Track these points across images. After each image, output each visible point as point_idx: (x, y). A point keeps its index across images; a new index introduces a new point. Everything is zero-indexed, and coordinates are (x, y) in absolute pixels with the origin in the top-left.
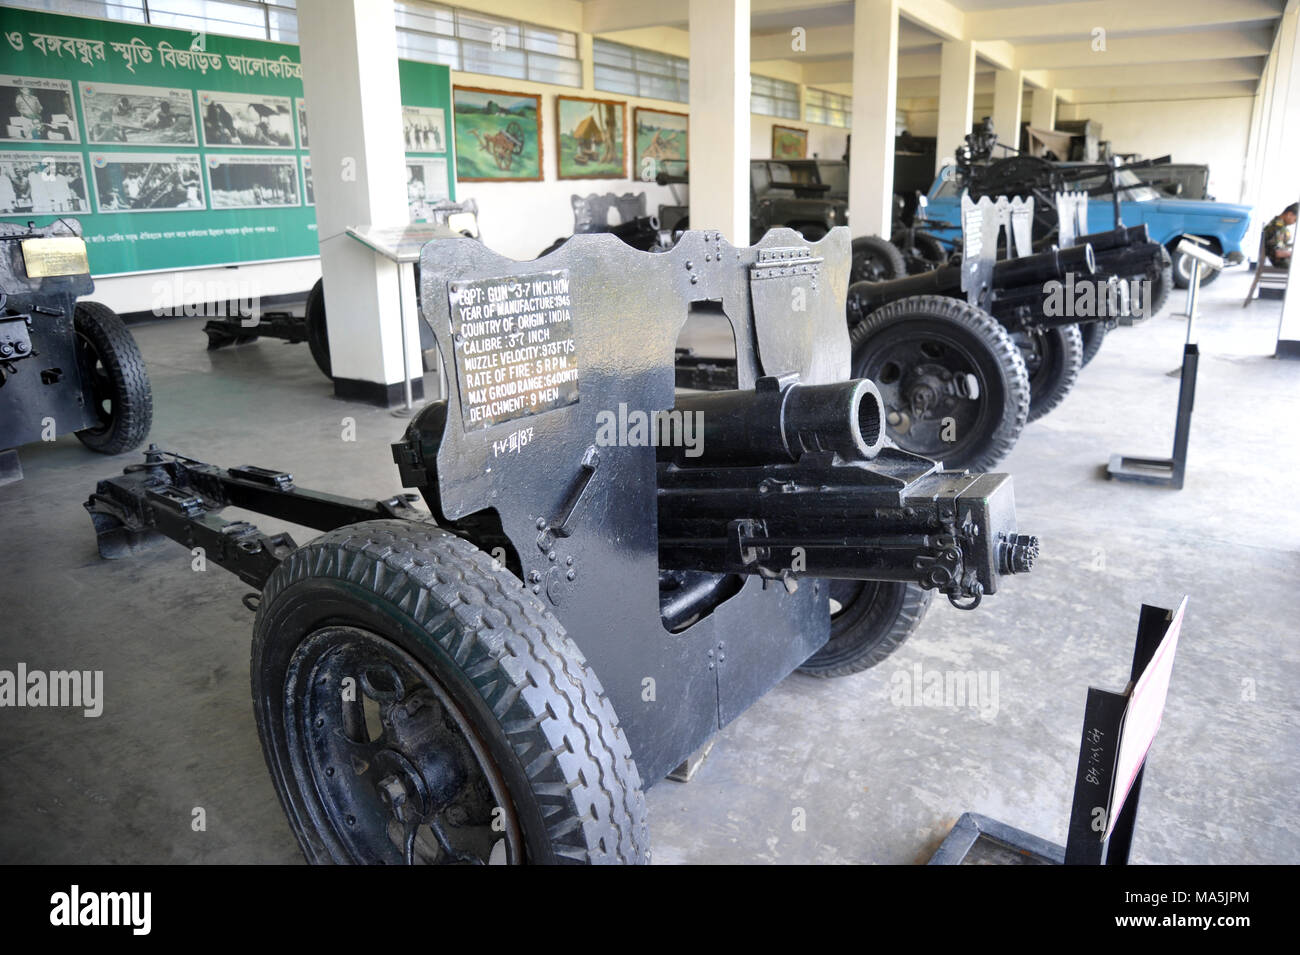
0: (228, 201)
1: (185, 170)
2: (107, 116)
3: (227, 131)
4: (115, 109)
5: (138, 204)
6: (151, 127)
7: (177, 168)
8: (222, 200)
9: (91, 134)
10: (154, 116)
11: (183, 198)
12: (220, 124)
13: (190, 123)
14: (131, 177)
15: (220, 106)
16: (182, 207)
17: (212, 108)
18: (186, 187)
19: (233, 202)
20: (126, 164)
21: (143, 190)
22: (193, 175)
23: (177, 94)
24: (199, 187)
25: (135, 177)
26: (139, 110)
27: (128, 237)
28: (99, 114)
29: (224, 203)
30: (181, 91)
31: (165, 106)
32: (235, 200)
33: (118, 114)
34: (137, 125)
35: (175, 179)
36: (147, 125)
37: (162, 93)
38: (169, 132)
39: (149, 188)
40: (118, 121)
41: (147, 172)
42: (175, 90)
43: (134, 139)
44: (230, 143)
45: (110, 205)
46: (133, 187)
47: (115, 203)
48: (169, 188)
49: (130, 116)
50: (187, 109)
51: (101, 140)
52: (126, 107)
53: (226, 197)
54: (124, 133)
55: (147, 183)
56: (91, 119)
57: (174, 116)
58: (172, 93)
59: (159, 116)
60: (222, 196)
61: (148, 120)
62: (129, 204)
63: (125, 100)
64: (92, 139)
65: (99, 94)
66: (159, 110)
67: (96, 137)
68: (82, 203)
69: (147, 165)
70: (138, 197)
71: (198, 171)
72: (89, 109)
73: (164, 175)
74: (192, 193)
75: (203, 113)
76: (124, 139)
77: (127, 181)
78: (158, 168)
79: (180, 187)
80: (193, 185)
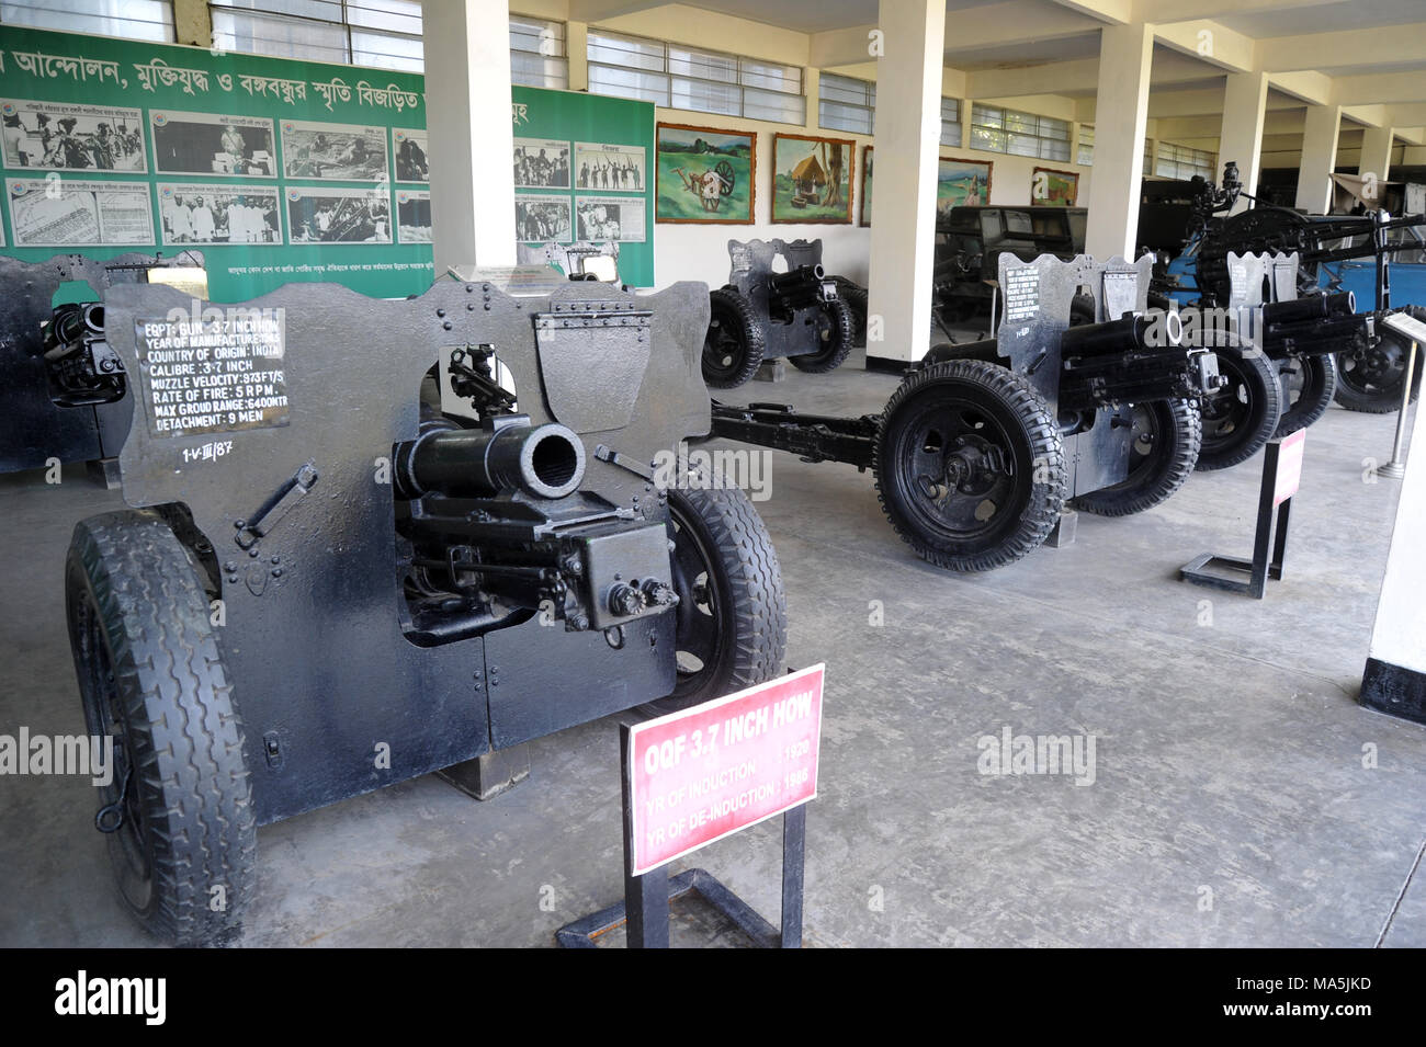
0: (416, 237)
1: (375, 205)
2: (304, 152)
3: (418, 167)
4: (312, 146)
5: (327, 237)
6: (345, 163)
7: (367, 203)
8: (410, 234)
9: (288, 169)
10: (348, 153)
11: (372, 232)
12: (412, 161)
13: (384, 160)
14: (322, 212)
15: (413, 144)
16: (370, 240)
17: (405, 145)
18: (375, 222)
19: (421, 238)
20: (319, 198)
21: (333, 224)
22: (382, 210)
23: (372, 131)
24: (387, 221)
25: (327, 211)
26: (335, 147)
27: (315, 268)
28: (296, 150)
29: (411, 239)
30: (375, 129)
31: (360, 143)
32: (423, 235)
33: (315, 151)
34: (332, 161)
35: (364, 214)
36: (341, 161)
37: (358, 130)
38: (362, 168)
39: (339, 222)
40: (314, 157)
41: (338, 206)
42: (370, 128)
43: (327, 175)
44: (422, 180)
45: (300, 236)
46: (324, 220)
47: (306, 235)
48: (358, 222)
49: (326, 153)
50: (381, 147)
51: (296, 175)
52: (322, 144)
53: (413, 232)
54: (318, 168)
55: (337, 217)
56: (289, 156)
57: (367, 152)
58: (368, 131)
59: (353, 152)
60: (409, 231)
61: (342, 157)
62: (319, 236)
63: (322, 137)
64: (288, 174)
65: (298, 132)
66: (354, 146)
67: (292, 172)
68: (275, 234)
69: (339, 199)
70: (328, 231)
71: (388, 206)
72: (288, 146)
73: (354, 210)
74: (380, 227)
75: (396, 150)
76: (319, 175)
77: (319, 215)
78: (349, 202)
79: (369, 221)
80: (381, 220)
